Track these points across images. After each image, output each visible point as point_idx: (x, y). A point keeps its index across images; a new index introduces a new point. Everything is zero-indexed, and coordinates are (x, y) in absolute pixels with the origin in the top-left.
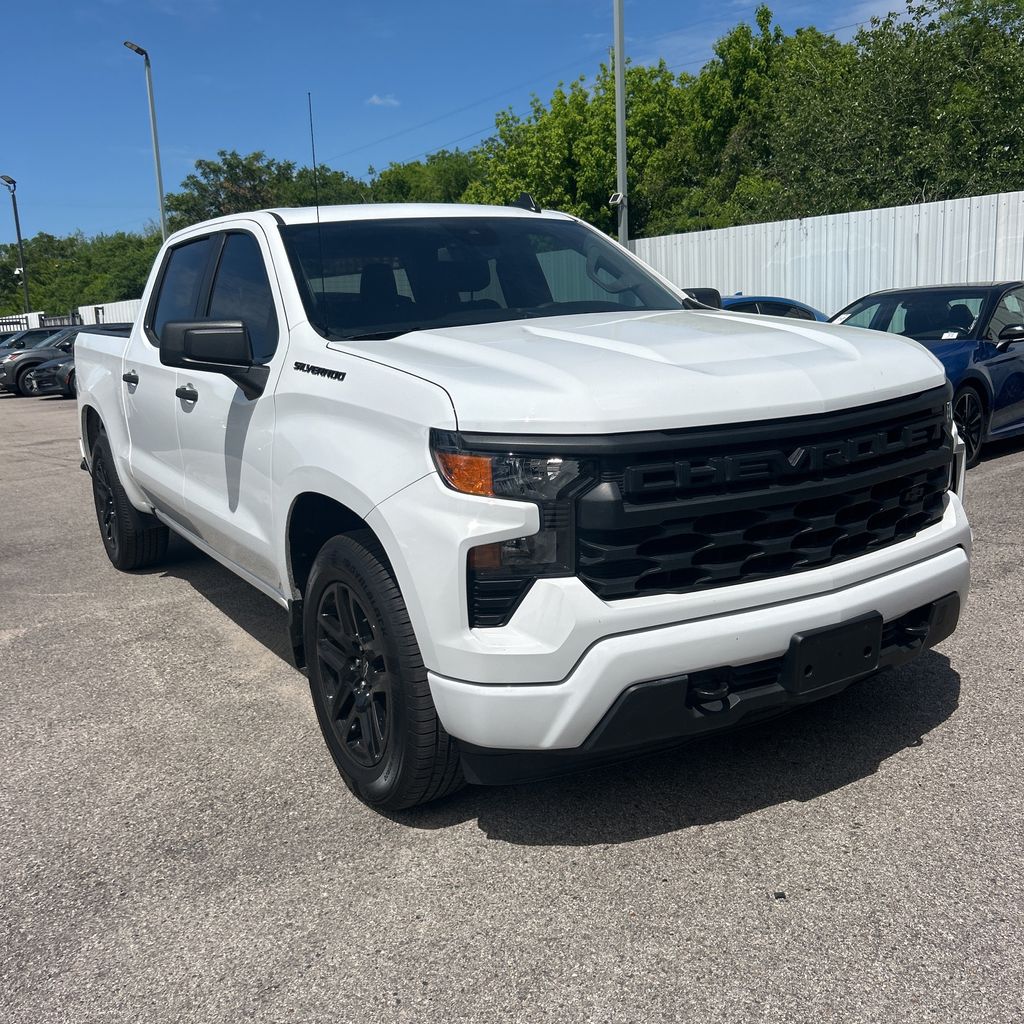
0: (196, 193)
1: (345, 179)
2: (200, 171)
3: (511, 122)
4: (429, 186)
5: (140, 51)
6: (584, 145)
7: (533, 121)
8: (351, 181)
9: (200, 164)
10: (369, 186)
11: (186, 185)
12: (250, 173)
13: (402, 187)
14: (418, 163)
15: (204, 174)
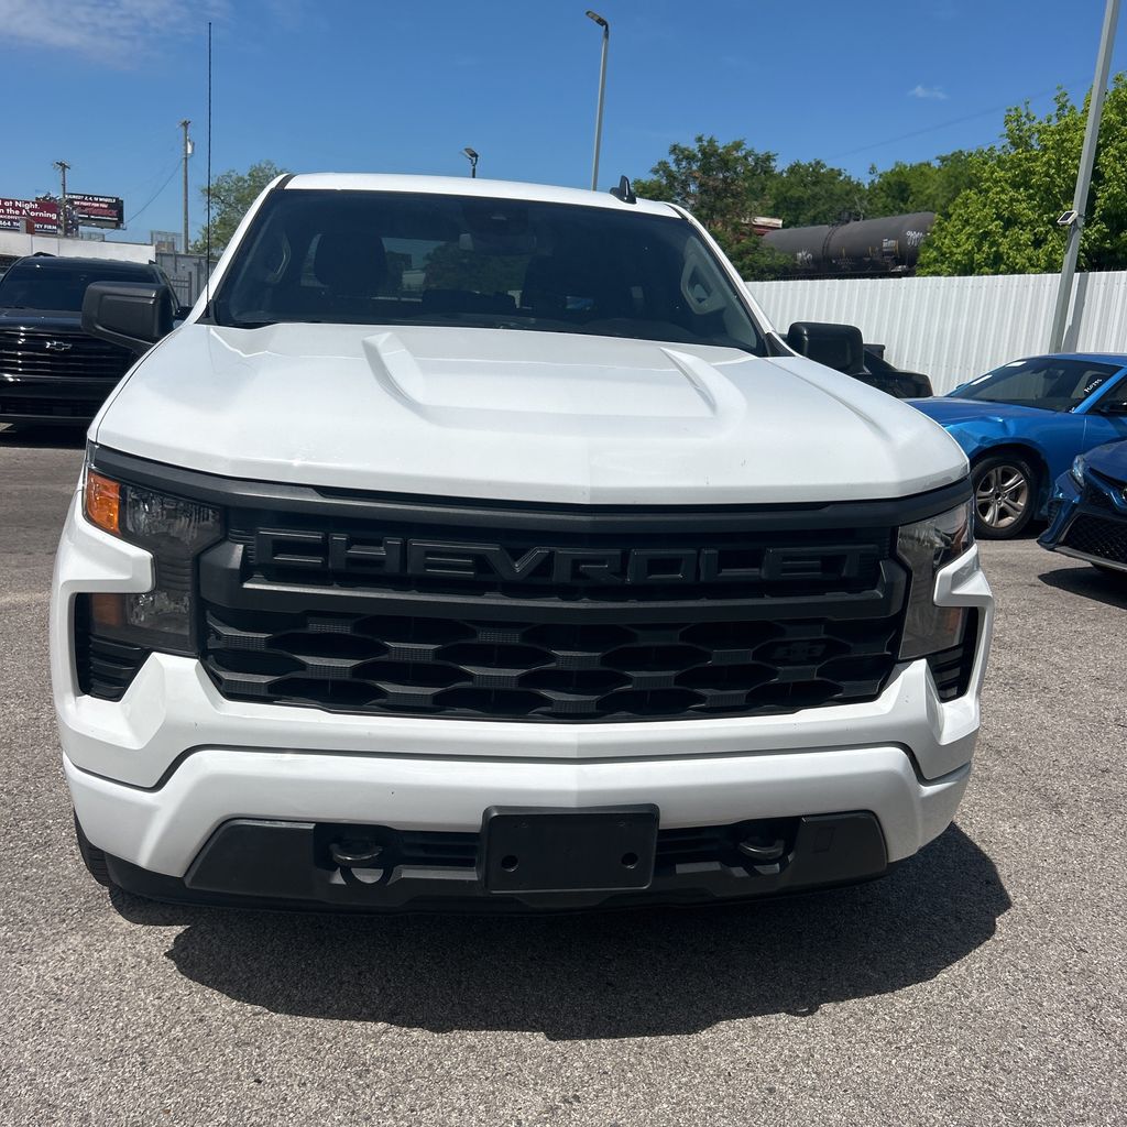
0: (664, 182)
1: (841, 178)
2: (673, 157)
3: (1024, 120)
4: (934, 193)
5: (601, 22)
6: (1116, 152)
7: (1054, 119)
8: (848, 181)
9: (674, 149)
10: (867, 187)
11: (655, 172)
12: (725, 163)
13: (903, 191)
14: (929, 165)
15: (678, 161)
